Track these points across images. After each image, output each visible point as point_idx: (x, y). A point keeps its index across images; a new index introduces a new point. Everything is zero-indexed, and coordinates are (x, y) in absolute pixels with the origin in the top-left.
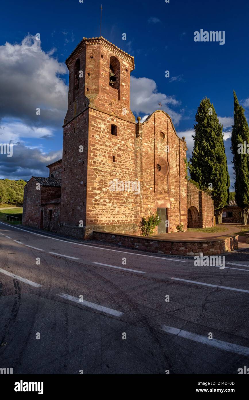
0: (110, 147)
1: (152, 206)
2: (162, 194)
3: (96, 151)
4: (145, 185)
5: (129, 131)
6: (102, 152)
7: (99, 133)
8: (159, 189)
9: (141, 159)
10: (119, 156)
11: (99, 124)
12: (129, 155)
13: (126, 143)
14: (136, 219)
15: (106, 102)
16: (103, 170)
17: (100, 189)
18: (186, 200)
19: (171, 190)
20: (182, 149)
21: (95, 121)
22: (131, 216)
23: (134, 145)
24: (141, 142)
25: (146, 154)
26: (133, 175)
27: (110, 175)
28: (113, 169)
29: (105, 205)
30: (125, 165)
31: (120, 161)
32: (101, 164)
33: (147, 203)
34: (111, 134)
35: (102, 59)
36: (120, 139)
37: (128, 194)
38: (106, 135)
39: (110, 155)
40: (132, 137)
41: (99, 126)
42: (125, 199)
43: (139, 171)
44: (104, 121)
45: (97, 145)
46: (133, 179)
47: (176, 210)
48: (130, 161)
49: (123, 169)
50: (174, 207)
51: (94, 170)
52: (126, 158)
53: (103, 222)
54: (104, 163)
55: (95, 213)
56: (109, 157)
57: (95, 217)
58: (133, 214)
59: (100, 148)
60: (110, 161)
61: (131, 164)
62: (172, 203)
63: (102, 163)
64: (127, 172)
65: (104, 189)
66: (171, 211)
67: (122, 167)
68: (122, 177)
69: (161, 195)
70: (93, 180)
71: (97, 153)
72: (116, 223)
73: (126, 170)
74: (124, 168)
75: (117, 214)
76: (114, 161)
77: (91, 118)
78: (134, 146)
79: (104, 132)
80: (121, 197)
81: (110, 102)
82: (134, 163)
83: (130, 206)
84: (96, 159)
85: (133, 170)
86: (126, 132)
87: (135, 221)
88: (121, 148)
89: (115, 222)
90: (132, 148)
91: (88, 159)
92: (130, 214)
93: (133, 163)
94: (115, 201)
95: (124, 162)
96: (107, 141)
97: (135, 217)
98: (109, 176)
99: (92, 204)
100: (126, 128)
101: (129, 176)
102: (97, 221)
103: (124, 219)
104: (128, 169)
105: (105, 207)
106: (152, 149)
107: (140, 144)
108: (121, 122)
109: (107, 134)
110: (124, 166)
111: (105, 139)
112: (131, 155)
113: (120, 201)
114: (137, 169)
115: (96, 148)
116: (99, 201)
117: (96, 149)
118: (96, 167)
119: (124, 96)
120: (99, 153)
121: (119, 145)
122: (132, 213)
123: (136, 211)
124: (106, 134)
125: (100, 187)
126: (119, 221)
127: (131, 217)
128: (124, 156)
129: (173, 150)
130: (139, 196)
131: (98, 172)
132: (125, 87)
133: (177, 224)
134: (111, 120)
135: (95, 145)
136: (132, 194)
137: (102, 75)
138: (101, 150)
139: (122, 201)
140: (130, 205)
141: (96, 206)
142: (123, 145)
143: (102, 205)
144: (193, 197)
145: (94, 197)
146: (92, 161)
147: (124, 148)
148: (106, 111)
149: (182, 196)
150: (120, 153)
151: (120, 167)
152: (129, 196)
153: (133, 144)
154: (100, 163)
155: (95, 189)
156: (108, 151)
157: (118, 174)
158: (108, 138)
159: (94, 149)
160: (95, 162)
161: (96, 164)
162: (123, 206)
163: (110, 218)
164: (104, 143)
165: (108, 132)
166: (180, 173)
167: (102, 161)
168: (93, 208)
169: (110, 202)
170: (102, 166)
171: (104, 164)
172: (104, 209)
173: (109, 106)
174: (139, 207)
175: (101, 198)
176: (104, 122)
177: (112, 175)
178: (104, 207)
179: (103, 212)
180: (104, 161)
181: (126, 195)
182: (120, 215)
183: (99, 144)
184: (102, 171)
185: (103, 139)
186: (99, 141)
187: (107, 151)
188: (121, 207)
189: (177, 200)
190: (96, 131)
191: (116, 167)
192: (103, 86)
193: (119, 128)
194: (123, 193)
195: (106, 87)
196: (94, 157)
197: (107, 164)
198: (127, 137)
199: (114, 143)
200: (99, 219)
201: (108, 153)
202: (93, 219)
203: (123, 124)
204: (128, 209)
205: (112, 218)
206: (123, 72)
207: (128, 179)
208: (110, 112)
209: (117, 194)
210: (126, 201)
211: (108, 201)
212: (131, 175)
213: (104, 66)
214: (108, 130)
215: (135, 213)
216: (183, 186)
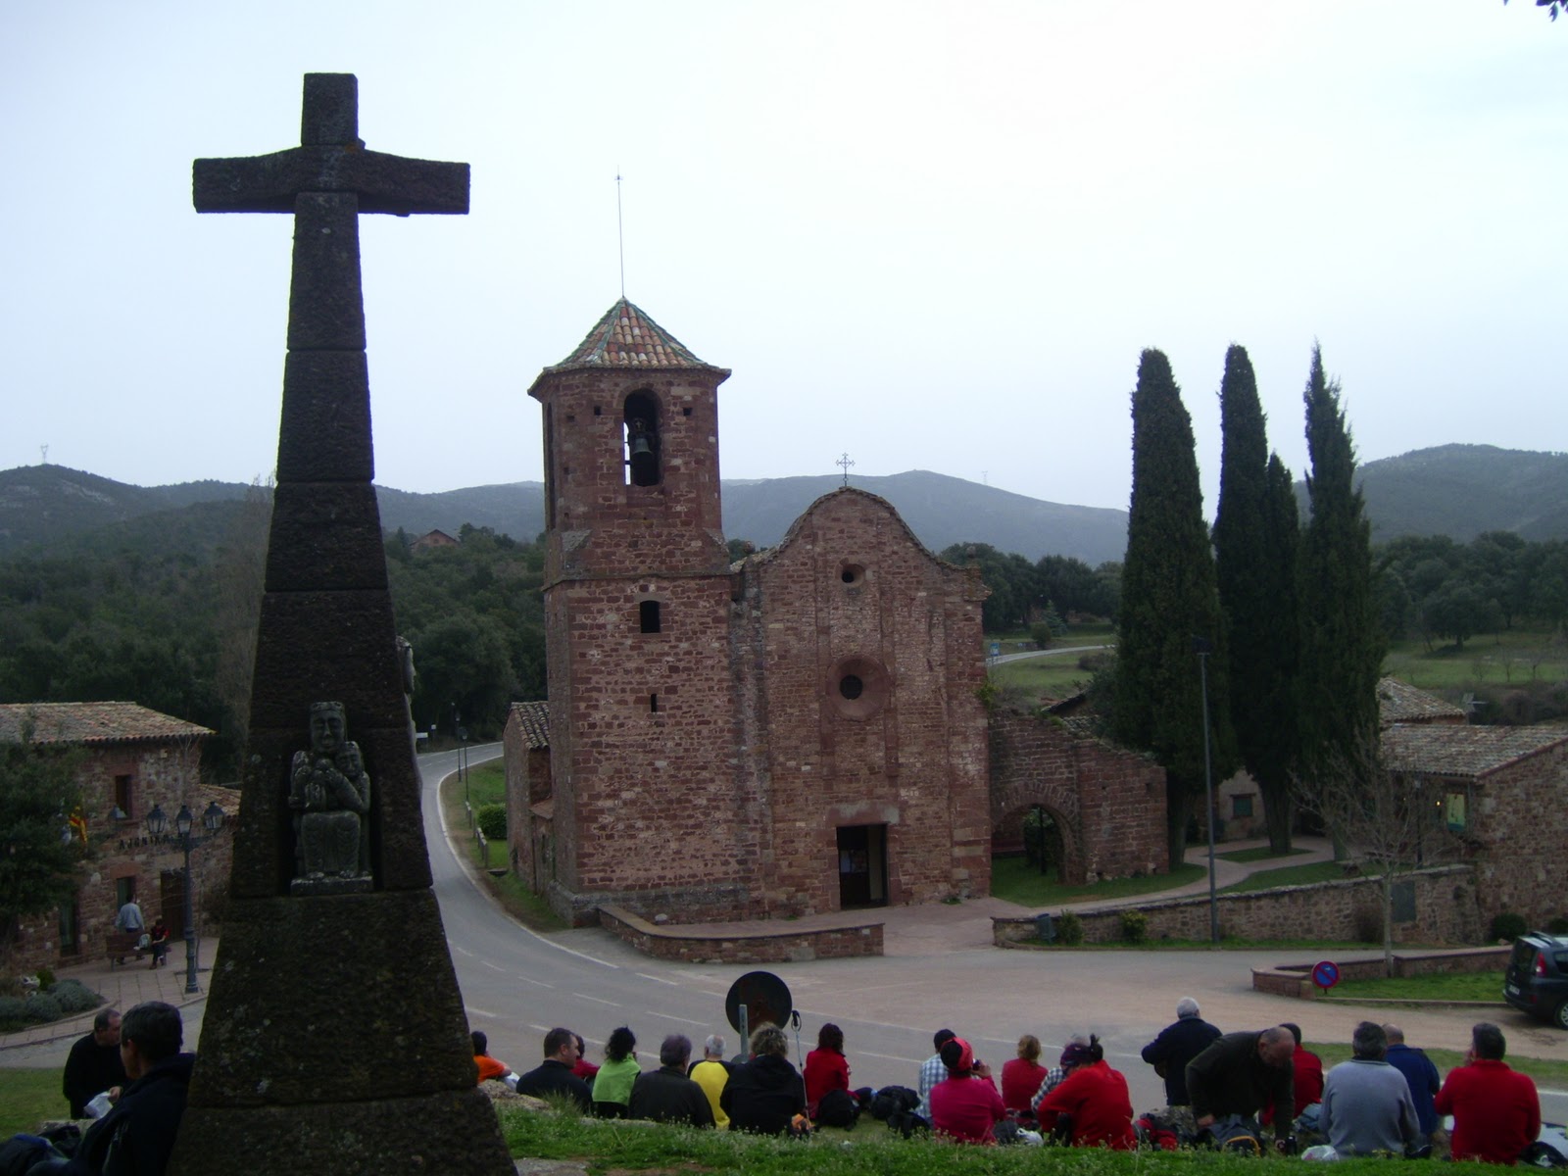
0: (640, 670)
1: (814, 825)
2: (858, 780)
3: (595, 695)
4: (781, 759)
5: (704, 604)
7: (600, 641)
8: (844, 765)
9: (760, 679)
10: (672, 690)
11: (598, 616)
12: (707, 680)
13: (694, 645)
14: (744, 870)
15: (617, 545)
16: (617, 743)
17: (614, 795)
18: (981, 788)
19: (901, 761)
20: (957, 599)
21: (588, 611)
22: (727, 860)
23: (729, 643)
24: (757, 625)
25: (781, 657)
26: (728, 736)
27: (645, 752)
28: (655, 733)
29: (633, 837)
30: (696, 711)
31: (676, 704)
32: (611, 728)
33: (791, 816)
34: (639, 633)
35: (598, 419)
36: (672, 638)
37: (712, 797)
38: (625, 640)
39: (640, 695)
40: (718, 620)
41: (601, 620)
42: (699, 815)
43: (750, 721)
44: (617, 600)
45: (595, 678)
46: (726, 750)
47: (931, 828)
48: (711, 697)
49: (689, 728)
50: (918, 819)
51: (591, 746)
52: (698, 691)
53: (629, 882)
54: (621, 720)
55: (605, 859)
56: (638, 701)
57: (605, 871)
58: (730, 856)
59: (608, 683)
60: (641, 711)
61: (717, 707)
62: (910, 807)
63: (616, 722)
64: (705, 732)
65: (626, 795)
66: (904, 833)
67: (684, 721)
68: (686, 750)
69: (853, 785)
70: (590, 776)
71: (597, 700)
72: (672, 884)
73: (696, 727)
74: (692, 723)
75: (673, 860)
76: (654, 709)
77: (572, 608)
78: (726, 647)
79: (617, 635)
80: (686, 808)
81: (634, 536)
82: (730, 701)
83: (720, 832)
84: (596, 716)
85: (727, 722)
86: (695, 611)
87: (742, 874)
88: (678, 664)
89: (667, 881)
90: (722, 655)
92: (722, 855)
93: (726, 699)
94: (665, 823)
95: (691, 706)
96: (627, 656)
97: (740, 862)
98: (641, 756)
99: (592, 838)
100: (695, 597)
101: (711, 743)
102: (611, 880)
103: (701, 871)
104: (708, 723)
105: (633, 841)
106: (806, 635)
107: (752, 633)
108: (675, 587)
109: (626, 637)
110: (691, 717)
111: (621, 652)
112: (716, 678)
113: (684, 822)
114: (741, 717)
115: (593, 684)
116: (613, 828)
117: (594, 689)
118: (596, 739)
119: (682, 499)
120: (603, 699)
121: (670, 659)
122: (729, 852)
123: (743, 846)
124: (622, 637)
125: (612, 790)
126: (681, 877)
127: (726, 863)
128: (690, 685)
129: (910, 615)
130: (755, 799)
131: (604, 750)
132: (683, 470)
133: (934, 877)
134: (636, 590)
135: (590, 678)
136: (726, 797)
137: (601, 468)
138: (609, 687)
139: (691, 822)
140: (719, 830)
141: (606, 843)
142: (686, 653)
143: (621, 837)
144: (1035, 769)
145: (595, 820)
146: (583, 725)
147: (689, 662)
148: (620, 570)
149: (962, 774)
150: (676, 680)
151: (678, 723)
152: (714, 804)
153: (724, 642)
154: (609, 725)
155: (598, 797)
156: (635, 686)
158: (632, 648)
159: (588, 690)
160: (593, 726)
161: (597, 730)
162: (693, 833)
163: (650, 870)
164: (617, 665)
165: (631, 630)
166: (947, 692)
167: (616, 717)
168: (595, 849)
169: (648, 828)
170: (616, 730)
171: (621, 725)
172: (630, 849)
173: (629, 551)
174: (757, 834)
175: (618, 819)
176: (615, 605)
177: (652, 751)
178: (629, 843)
179: (628, 855)
180: (621, 718)
181: (705, 802)
182: (682, 862)
183: (602, 672)
184: (617, 747)
185: (614, 654)
186: (604, 663)
187: (628, 687)
188: (688, 838)
189: (931, 794)
190: (592, 637)
191: (664, 726)
192: (606, 499)
193: (667, 606)
194: (691, 797)
195: (615, 498)
196: (589, 711)
197: (631, 723)
198: (698, 628)
199: (651, 657)
200: (614, 876)
201: (633, 690)
202: (598, 876)
203: (679, 590)
204: (714, 842)
205: (656, 871)
206: (672, 423)
207: (707, 753)
208: (635, 569)
209: (671, 802)
210: (702, 818)
211: (641, 826)
212: (720, 738)
213: (606, 437)
214: (631, 624)
215: (739, 852)
216: (966, 739)
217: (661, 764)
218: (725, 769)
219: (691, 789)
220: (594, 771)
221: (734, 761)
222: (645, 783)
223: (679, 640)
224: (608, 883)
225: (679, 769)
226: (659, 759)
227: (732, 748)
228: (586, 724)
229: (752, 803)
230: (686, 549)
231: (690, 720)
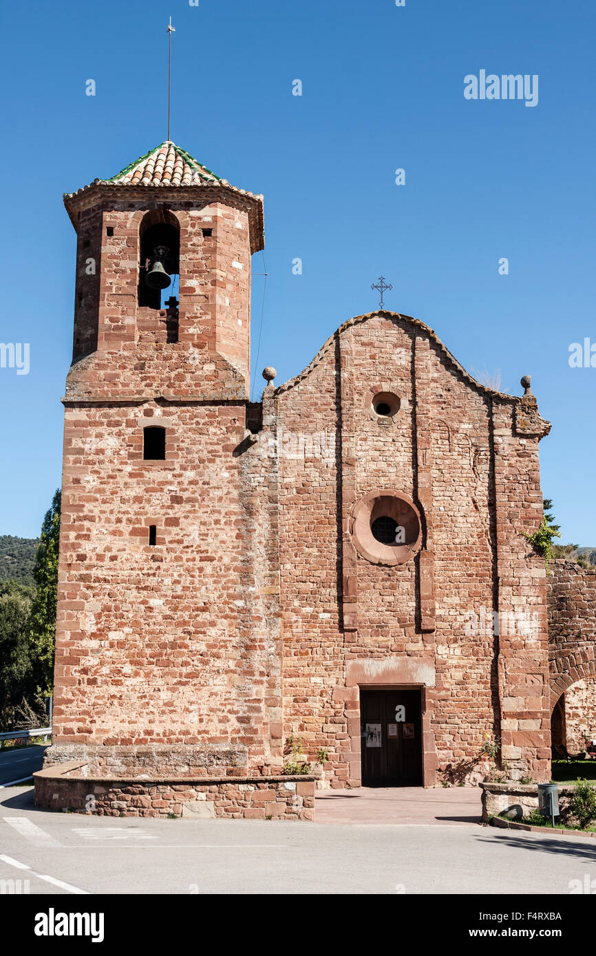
0: (138, 499)
1: (332, 682)
2: (385, 633)
3: (87, 524)
4: (295, 604)
5: (214, 430)
7: (96, 467)
8: (370, 615)
9: (273, 513)
10: (173, 522)
11: (97, 440)
12: (213, 512)
13: (201, 474)
14: (245, 730)
15: (122, 367)
16: (110, 578)
17: (99, 635)
18: (538, 650)
19: (439, 613)
20: (509, 433)
21: (85, 435)
22: (226, 717)
23: (240, 473)
25: (298, 491)
26: (234, 575)
27: (138, 588)
28: (151, 568)
29: (117, 683)
30: (198, 546)
31: (177, 538)
32: (102, 560)
33: (305, 669)
34: (141, 460)
35: (110, 240)
36: (177, 466)
37: (211, 642)
38: (124, 467)
39: (136, 526)
41: (99, 445)
42: (196, 663)
43: (260, 559)
44: (118, 424)
45: (88, 506)
46: (231, 591)
47: (472, 694)
48: (217, 532)
49: (190, 564)
50: (459, 683)
51: (79, 580)
52: (202, 524)
53: (110, 735)
54: (114, 552)
55: (84, 707)
56: (134, 532)
57: (83, 721)
58: (230, 712)
59: (102, 512)
60: (137, 544)
61: (223, 542)
62: (448, 667)
63: (109, 555)
64: (208, 569)
65: (114, 636)
67: (185, 557)
68: (185, 588)
69: (380, 639)
71: (89, 530)
72: (160, 741)
73: (199, 564)
74: (194, 560)
75: (163, 712)
76: (153, 541)
78: (236, 477)
79: (115, 461)
80: (181, 654)
81: (140, 359)
82: (239, 536)
83: (219, 684)
84: (86, 547)
85: (234, 559)
86: (204, 439)
87: (242, 734)
88: (181, 494)
89: (154, 737)
90: (231, 486)
91: (61, 550)
92: (219, 710)
93: (234, 534)
94: (156, 670)
95: (193, 540)
96: (125, 483)
97: (241, 720)
98: (133, 593)
99: (72, 682)
100: (204, 424)
101: (215, 582)
102: (90, 732)
103: (194, 727)
104: (211, 559)
105: (118, 688)
107: (267, 463)
108: (183, 412)
109: (126, 463)
110: (193, 551)
111: (118, 479)
112: (223, 511)
113: (178, 670)
114: (251, 554)
115: (86, 512)
116: (96, 672)
117: (85, 518)
118: (85, 572)
119: (196, 320)
120: (95, 529)
121: (172, 488)
122: (229, 707)
123: (245, 701)
124: (122, 463)
125: (98, 630)
126: (172, 733)
127: (224, 720)
128: (194, 518)
129: (451, 449)
130: (262, 648)
131: (93, 584)
132: (198, 291)
134: (141, 414)
135: (83, 506)
136: (228, 644)
138: (104, 516)
139: (185, 670)
140: (217, 681)
141: (85, 687)
142: (190, 483)
143: (106, 683)
145: (77, 662)
146: (71, 556)
147: (194, 492)
148: (123, 393)
150: (179, 511)
151: (178, 559)
152: (215, 651)
153: (235, 471)
154: (100, 558)
155: (82, 635)
156: (132, 516)
157: (168, 581)
158: (131, 475)
159: (79, 519)
160: (82, 558)
161: (87, 562)
162: (188, 683)
163: (135, 722)
164: (112, 493)
165: (131, 456)
166: (493, 537)
167: (108, 549)
168: (74, 694)
169: (137, 674)
170: (107, 563)
171: (113, 558)
172: (114, 697)
173: (133, 374)
174: (262, 688)
175: (102, 664)
176: (116, 430)
177: (146, 588)
178: (113, 690)
179: (112, 704)
180: (115, 550)
181: (203, 648)
182: (173, 716)
183: (96, 500)
184: (108, 581)
185: (111, 480)
186: (99, 491)
187: (124, 517)
188: (181, 688)
189: (475, 654)
190: (88, 462)
191: (162, 561)
192: (112, 320)
193: (173, 431)
194: (187, 642)
195: (123, 320)
196: (80, 541)
197: (125, 555)
198: (205, 455)
199: (151, 485)
200: (94, 727)
201: (129, 520)
202: (74, 726)
203: (188, 415)
204: (212, 694)
205: (142, 725)
206: (189, 243)
207: (209, 592)
208: (140, 392)
209: (163, 646)
210: (200, 666)
211: (130, 672)
212: (225, 576)
213: (116, 257)
214: (132, 450)
215: (241, 707)
216: (517, 592)
217: (156, 602)
218: (228, 612)
219: (189, 633)
220: (80, 608)
221: (240, 603)
222: (136, 623)
223: (183, 468)
224: (86, 734)
225: (175, 609)
226: (152, 597)
227: (239, 588)
228: (74, 555)
229: (258, 652)
230: (199, 373)
231: (190, 556)
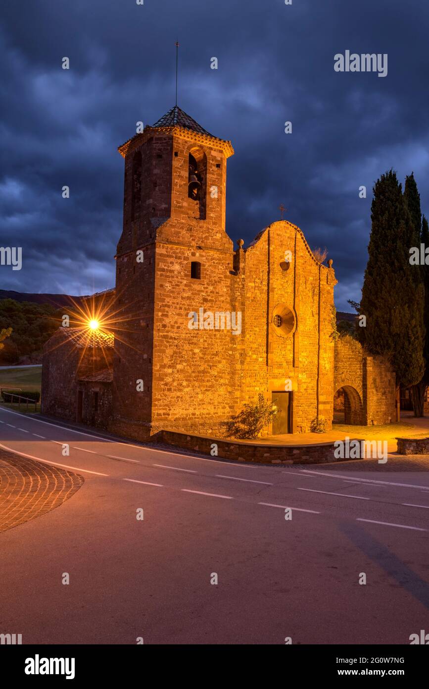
0: (189, 298)
2: (282, 368)
3: (166, 309)
4: (250, 354)
5: (221, 267)
6: (176, 308)
7: (170, 279)
8: (278, 359)
11: (171, 265)
13: (215, 288)
14: (232, 412)
15: (182, 228)
16: (177, 337)
17: (172, 366)
18: (331, 376)
19: (300, 359)
20: (325, 283)
21: (165, 262)
22: (224, 406)
23: (231, 289)
24: (243, 283)
25: (252, 301)
26: (228, 339)
27: (189, 343)
28: (194, 333)
29: (180, 390)
32: (174, 328)
33: (254, 384)
34: (190, 278)
35: (176, 158)
36: (205, 283)
37: (219, 371)
38: (183, 281)
39: (188, 312)
40: (226, 277)
41: (172, 268)
42: (213, 380)
44: (180, 258)
45: (167, 299)
46: (227, 346)
47: (310, 394)
49: (211, 332)
50: (305, 390)
51: (163, 338)
53: (177, 416)
54: (179, 325)
55: (166, 402)
57: (166, 409)
58: (226, 403)
59: (173, 303)
62: (302, 383)
63: (176, 325)
64: (218, 336)
65: (179, 367)
66: (300, 396)
68: (209, 344)
69: (281, 370)
70: (161, 354)
71: (167, 312)
72: (199, 418)
73: (214, 333)
75: (200, 404)
77: (158, 259)
78: (230, 292)
79: (179, 277)
80: (207, 376)
81: (190, 225)
83: (222, 391)
84: (167, 321)
86: (217, 271)
87: (230, 414)
88: (207, 297)
89: (196, 416)
90: (227, 295)
91: (155, 322)
92: (222, 403)
94: (197, 384)
96: (184, 290)
97: (230, 407)
98: (187, 345)
99: (160, 390)
100: (217, 263)
101: (221, 342)
102: (169, 415)
103: (212, 411)
105: (181, 393)
106: (263, 291)
107: (241, 286)
108: (208, 255)
109: (184, 279)
111: (180, 287)
113: (205, 384)
115: (166, 303)
116: (171, 385)
117: (166, 306)
118: (166, 334)
119: (214, 210)
120: (170, 312)
121: (204, 294)
122: (226, 401)
123: (232, 399)
124: (182, 279)
125: (172, 364)
126: (203, 414)
127: (224, 408)
128: (212, 309)
129: (306, 288)
130: (239, 374)
131: (169, 340)
133: (310, 419)
134: (190, 255)
135: (165, 299)
136: (225, 372)
137: (177, 185)
138: (174, 305)
139: (208, 384)
140: (221, 389)
141: (166, 392)
142: (211, 292)
143: (175, 390)
144: (349, 369)
145: (162, 380)
146: (160, 325)
147: (212, 297)
148: (182, 242)
149: (323, 368)
152: (221, 375)
153: (229, 288)
154: (172, 327)
155: (163, 366)
157: (202, 340)
158: (186, 285)
159: (163, 306)
160: (164, 326)
161: (166, 329)
162: (208, 390)
163: (188, 409)
164: (178, 294)
165: (186, 275)
166: (319, 327)
167: (176, 322)
168: (161, 396)
169: (188, 386)
170: (175, 330)
171: (178, 328)
172: (179, 397)
173: (187, 233)
174: (238, 392)
175: (174, 381)
176: (179, 261)
177: (192, 343)
178: (178, 394)
179: (178, 401)
180: (179, 323)
181: (216, 374)
182: (204, 406)
183: (171, 297)
184: (175, 339)
185: (177, 287)
186: (172, 292)
187: (183, 307)
188: (207, 393)
189: (311, 377)
190: (167, 276)
192: (178, 202)
193: (204, 265)
194: (209, 370)
195: (182, 203)
196: (163, 318)
198: (217, 279)
199: (195, 292)
200: (171, 412)
202: (161, 412)
203: (210, 258)
204: (219, 395)
205: (191, 411)
206: (211, 169)
207: (217, 348)
208: (190, 243)
209: (199, 372)
210: (215, 382)
211: (186, 385)
212: (225, 339)
213: (179, 168)
214: (186, 272)
215: (230, 401)
216: (325, 352)
217: (197, 351)
218: (226, 356)
219: (210, 366)
220: (164, 352)
221: (230, 352)
222: (188, 361)
223: (208, 284)
224: (166, 416)
225: (204, 354)
226: (195, 348)
227: (230, 345)
228: (161, 325)
229: (237, 375)
230: (215, 237)
